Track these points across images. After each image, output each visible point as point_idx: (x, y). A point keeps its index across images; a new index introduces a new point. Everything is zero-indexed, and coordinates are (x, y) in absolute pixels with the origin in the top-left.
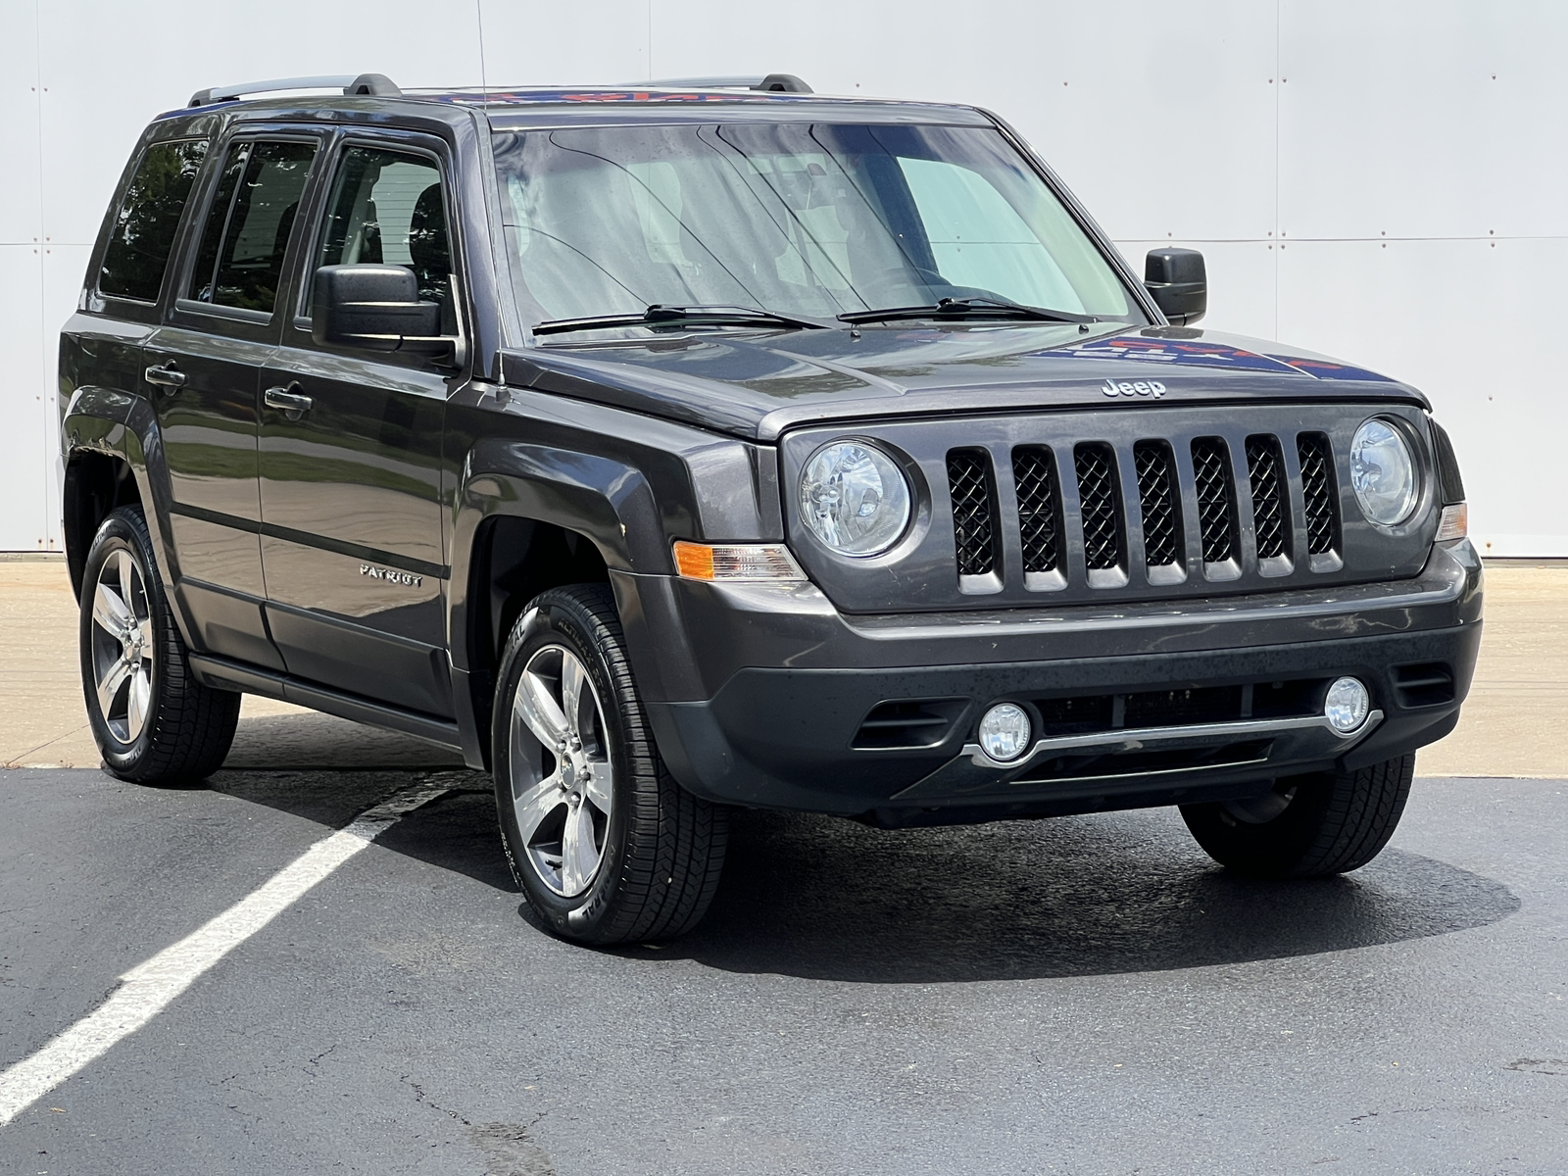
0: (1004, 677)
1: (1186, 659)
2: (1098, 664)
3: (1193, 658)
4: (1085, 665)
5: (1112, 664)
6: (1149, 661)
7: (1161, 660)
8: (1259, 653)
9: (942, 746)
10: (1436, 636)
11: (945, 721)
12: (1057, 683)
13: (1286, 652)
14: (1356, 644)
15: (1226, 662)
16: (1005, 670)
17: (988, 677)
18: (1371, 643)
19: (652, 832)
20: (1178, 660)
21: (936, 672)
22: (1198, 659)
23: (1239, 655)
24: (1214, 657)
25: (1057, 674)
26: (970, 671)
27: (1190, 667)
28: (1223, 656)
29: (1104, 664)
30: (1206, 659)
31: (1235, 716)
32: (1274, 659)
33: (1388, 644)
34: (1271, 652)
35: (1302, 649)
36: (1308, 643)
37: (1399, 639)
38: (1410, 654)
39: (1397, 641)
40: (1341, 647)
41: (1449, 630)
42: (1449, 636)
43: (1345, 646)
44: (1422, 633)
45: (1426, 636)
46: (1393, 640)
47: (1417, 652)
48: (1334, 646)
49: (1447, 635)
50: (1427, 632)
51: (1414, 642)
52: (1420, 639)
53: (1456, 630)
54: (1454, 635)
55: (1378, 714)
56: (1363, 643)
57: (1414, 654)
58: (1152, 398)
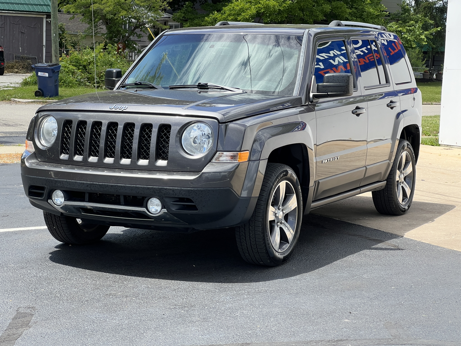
0: (52, 182)
1: (94, 184)
2: (72, 182)
3: (96, 184)
4: (69, 182)
5: (75, 183)
8: (116, 186)
9: (43, 199)
10: (183, 190)
12: (63, 186)
13: (124, 186)
14: (150, 188)
15: (106, 187)
16: (52, 180)
17: (48, 181)
18: (155, 188)
20: (92, 184)
21: (39, 178)
23: (110, 185)
24: (102, 185)
25: (63, 183)
26: (45, 179)
27: (96, 187)
28: (105, 185)
30: (100, 185)
31: (119, 204)
32: (121, 188)
33: (162, 190)
34: (120, 186)
35: (130, 187)
38: (172, 194)
39: (166, 189)
40: (143, 188)
41: (189, 189)
42: (189, 190)
43: (145, 188)
44: (176, 188)
45: (178, 189)
46: (164, 188)
47: (175, 193)
48: (141, 187)
49: (188, 190)
50: (179, 188)
51: (173, 190)
52: (176, 189)
53: (192, 189)
54: (192, 190)
55: (165, 210)
56: (152, 188)
57: (174, 194)
58: (121, 110)
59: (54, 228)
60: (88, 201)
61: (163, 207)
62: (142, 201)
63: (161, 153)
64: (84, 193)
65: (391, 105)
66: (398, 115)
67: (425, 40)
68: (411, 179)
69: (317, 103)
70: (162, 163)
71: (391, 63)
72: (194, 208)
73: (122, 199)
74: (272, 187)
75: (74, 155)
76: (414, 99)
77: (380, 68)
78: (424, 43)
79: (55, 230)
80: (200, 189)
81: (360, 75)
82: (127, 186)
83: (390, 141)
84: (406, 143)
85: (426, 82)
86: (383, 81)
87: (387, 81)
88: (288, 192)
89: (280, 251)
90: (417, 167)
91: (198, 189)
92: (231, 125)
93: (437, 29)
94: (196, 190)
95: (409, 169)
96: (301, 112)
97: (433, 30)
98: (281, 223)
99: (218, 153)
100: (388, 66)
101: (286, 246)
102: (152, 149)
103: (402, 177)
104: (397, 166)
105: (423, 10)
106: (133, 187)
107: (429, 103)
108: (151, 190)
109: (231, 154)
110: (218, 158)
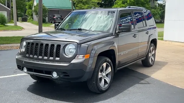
53: (67, 69)
55: (58, 76)
58: (45, 39)
62: (50, 73)
63: (58, 55)
65: (147, 33)
66: (150, 36)
68: (154, 55)
69: (119, 34)
70: (58, 59)
71: (148, 20)
72: (68, 76)
73: (44, 72)
74: (100, 66)
75: (30, 55)
76: (155, 30)
77: (144, 22)
81: (136, 24)
83: (147, 45)
84: (152, 44)
86: (145, 25)
87: (146, 25)
88: (107, 67)
89: (104, 88)
90: (156, 51)
92: (82, 45)
95: (153, 52)
96: (114, 38)
98: (105, 77)
99: (77, 55)
100: (147, 21)
101: (107, 85)
102: (54, 53)
103: (151, 55)
104: (149, 52)
109: (82, 55)
110: (78, 57)
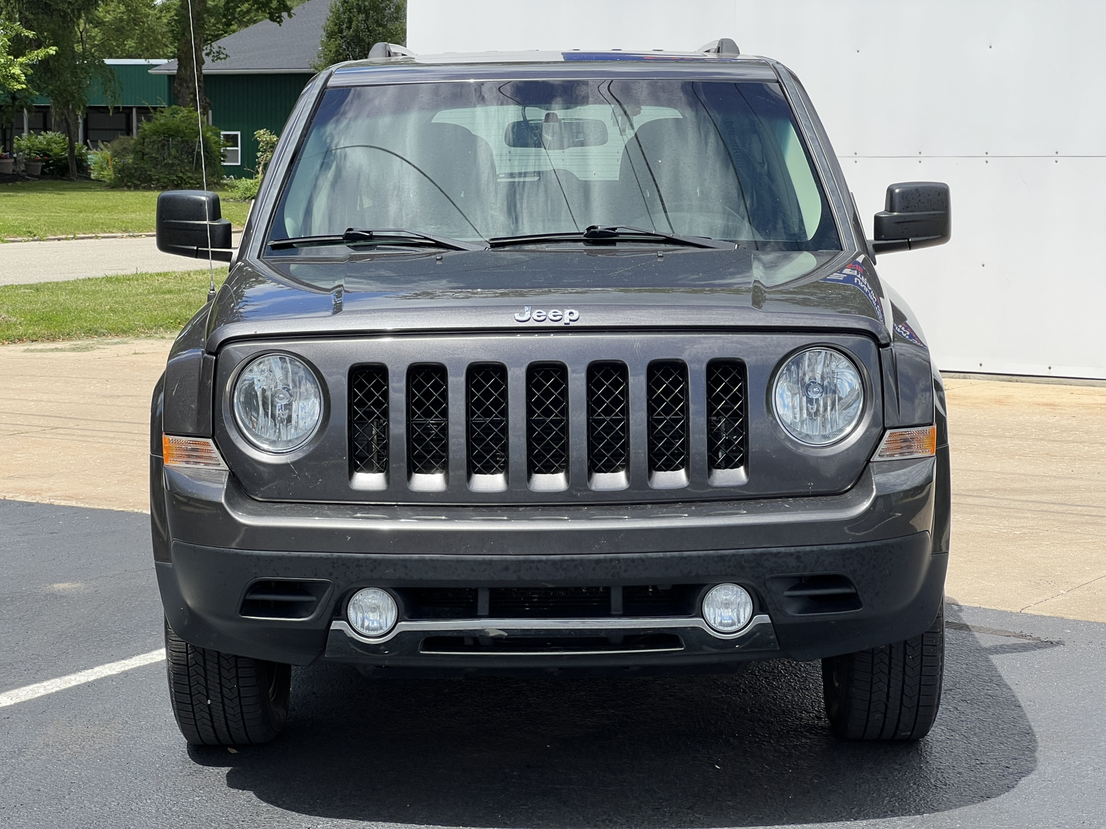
0: (358, 566)
1: (533, 561)
2: (445, 561)
3: (540, 561)
4: (432, 560)
5: (458, 561)
6: (496, 561)
7: (506, 561)
8: (611, 560)
9: (311, 620)
10: (826, 551)
11: (314, 599)
12: (406, 574)
13: (642, 560)
14: (726, 556)
15: (576, 567)
16: (359, 560)
17: (343, 565)
18: (743, 555)
19: (182, 663)
20: (525, 561)
21: (299, 557)
22: (546, 562)
23: (590, 561)
24: (563, 561)
25: (406, 567)
26: (327, 559)
27: (538, 569)
28: (573, 560)
29: (451, 561)
30: (554, 562)
31: (606, 613)
33: (764, 558)
34: (626, 560)
35: (661, 558)
36: (668, 553)
37: (779, 553)
38: (793, 567)
39: (776, 555)
40: (706, 558)
41: (844, 547)
42: (844, 552)
43: (712, 557)
44: (808, 548)
45: (813, 551)
46: (771, 554)
47: (802, 565)
48: (699, 557)
49: (842, 551)
50: (815, 548)
51: (798, 556)
52: (806, 553)
53: (853, 546)
54: (851, 551)
55: (765, 618)
56: (734, 555)
57: (799, 566)
58: (561, 324)
59: (209, 702)
60: (487, 613)
61: (759, 607)
63: (721, 448)
64: (474, 592)
67: (23, 78)
70: (726, 476)
72: (852, 601)
73: (618, 599)
75: (410, 475)
78: (19, 87)
79: (210, 710)
80: (873, 544)
82: (651, 558)
85: (10, 182)
91: (868, 544)
93: (47, 52)
94: (864, 549)
97: (38, 53)
99: (888, 432)
102: (697, 436)
105: (5, 4)
106: (673, 557)
107: (90, 235)
108: (730, 561)
